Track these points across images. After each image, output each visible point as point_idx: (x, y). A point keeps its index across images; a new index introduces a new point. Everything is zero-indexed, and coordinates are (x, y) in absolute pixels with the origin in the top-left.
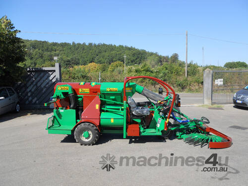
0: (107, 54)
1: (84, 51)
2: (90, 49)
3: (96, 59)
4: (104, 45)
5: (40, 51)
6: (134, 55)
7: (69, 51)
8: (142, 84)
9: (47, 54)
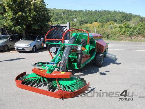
0: (105, 17)
1: (92, 15)
2: (95, 14)
3: (98, 20)
4: (104, 11)
5: (67, 15)
6: (123, 17)
7: (83, 15)
8: (123, 36)
9: (70, 17)
